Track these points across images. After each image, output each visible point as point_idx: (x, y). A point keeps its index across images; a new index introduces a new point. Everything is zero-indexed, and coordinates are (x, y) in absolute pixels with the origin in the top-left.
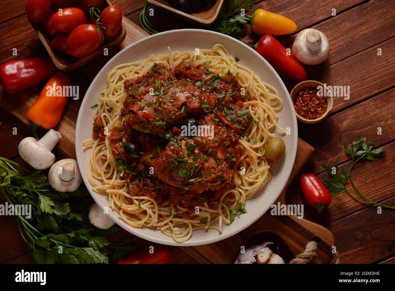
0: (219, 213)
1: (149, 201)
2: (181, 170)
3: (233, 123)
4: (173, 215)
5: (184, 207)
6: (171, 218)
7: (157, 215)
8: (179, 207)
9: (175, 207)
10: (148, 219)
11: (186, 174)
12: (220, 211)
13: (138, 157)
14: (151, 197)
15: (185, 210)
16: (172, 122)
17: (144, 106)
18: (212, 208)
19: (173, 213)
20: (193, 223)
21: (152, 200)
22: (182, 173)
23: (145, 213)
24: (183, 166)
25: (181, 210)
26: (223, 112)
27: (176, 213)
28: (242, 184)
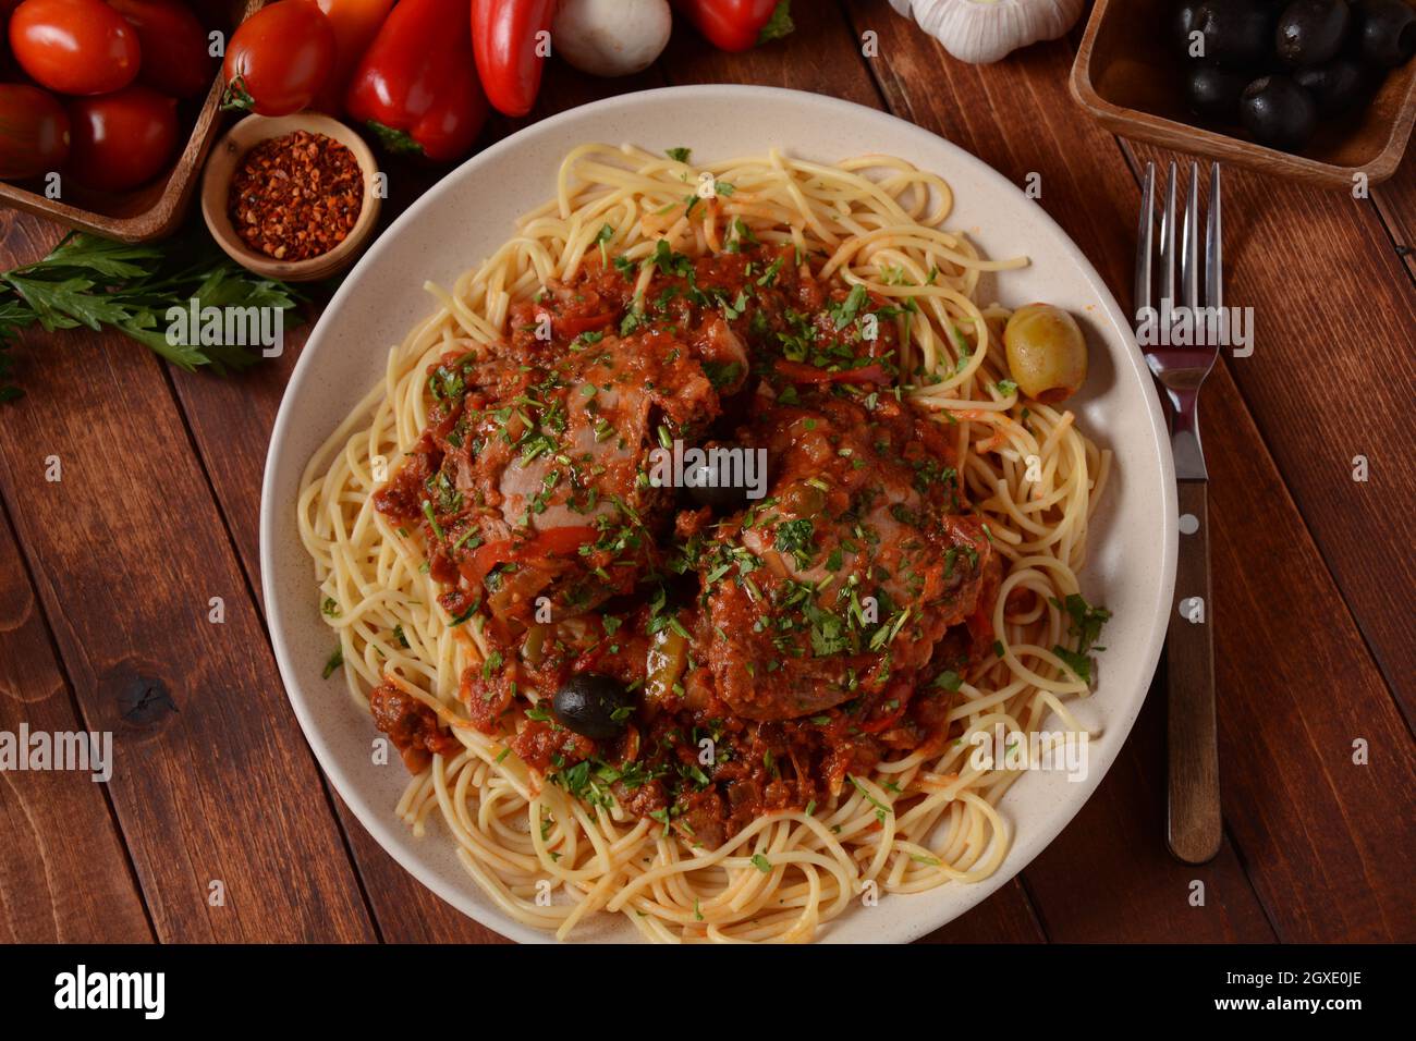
0: (1030, 686)
1: (776, 825)
2: (815, 632)
3: (843, 363)
4: (891, 808)
5: (905, 754)
6: (890, 825)
7: (841, 853)
8: (887, 768)
9: (874, 776)
10: (823, 888)
11: (841, 634)
12: (1027, 676)
13: (633, 709)
14: (772, 806)
15: (913, 761)
16: (655, 505)
17: (530, 520)
18: (995, 688)
19: (886, 801)
20: (973, 786)
21: (788, 815)
22: (827, 640)
23: (794, 875)
24: (811, 613)
25: (900, 774)
26: (785, 350)
27: (895, 796)
28: (1027, 536)
